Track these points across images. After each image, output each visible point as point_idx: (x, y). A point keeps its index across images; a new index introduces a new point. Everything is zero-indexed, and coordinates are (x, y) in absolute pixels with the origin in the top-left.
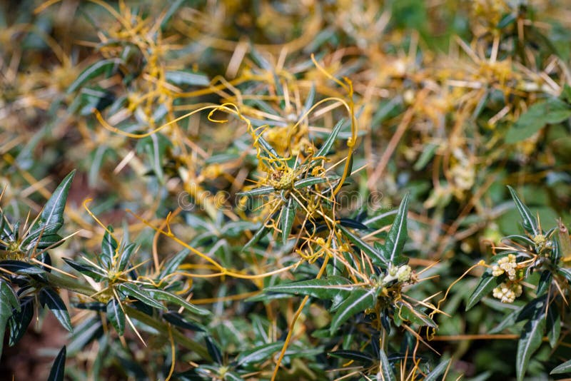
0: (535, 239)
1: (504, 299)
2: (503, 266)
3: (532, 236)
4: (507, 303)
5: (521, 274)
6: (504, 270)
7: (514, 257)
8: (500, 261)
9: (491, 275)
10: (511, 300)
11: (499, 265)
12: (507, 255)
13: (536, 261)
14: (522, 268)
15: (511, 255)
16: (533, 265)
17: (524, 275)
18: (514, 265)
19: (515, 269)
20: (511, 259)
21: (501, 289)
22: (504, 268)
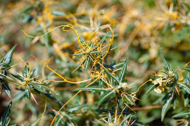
0: (169, 73)
1: (158, 92)
2: (158, 81)
3: (168, 72)
4: (159, 94)
5: (164, 84)
6: (158, 83)
7: (162, 78)
8: (157, 80)
9: (154, 84)
10: (160, 93)
11: (157, 81)
12: (159, 78)
13: (169, 80)
14: (164, 82)
15: (161, 78)
16: (168, 81)
17: (165, 84)
18: (162, 81)
19: (162, 82)
20: (161, 79)
21: (157, 89)
22: (158, 82)
